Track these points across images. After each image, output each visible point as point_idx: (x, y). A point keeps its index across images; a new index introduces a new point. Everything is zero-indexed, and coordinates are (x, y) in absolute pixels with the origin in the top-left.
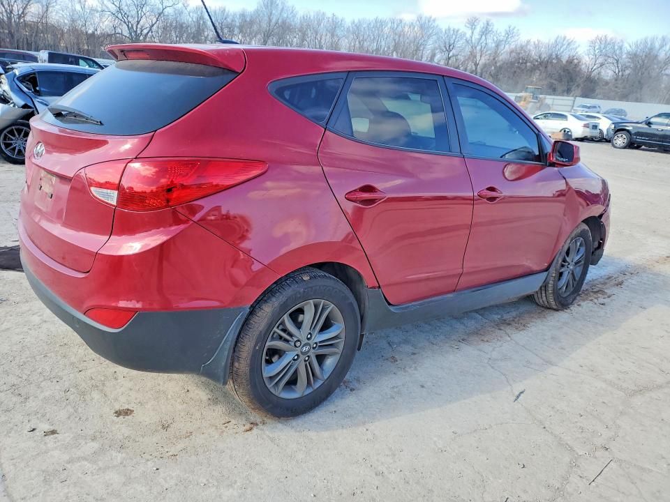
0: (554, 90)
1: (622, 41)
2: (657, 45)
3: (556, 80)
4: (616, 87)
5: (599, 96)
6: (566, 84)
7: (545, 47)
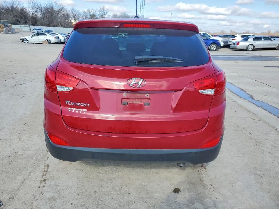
0: (19, 22)
1: (40, 2)
2: (54, 5)
3: (18, 18)
4: (44, 21)
5: (39, 25)
6: (24, 20)
7: (9, 3)
